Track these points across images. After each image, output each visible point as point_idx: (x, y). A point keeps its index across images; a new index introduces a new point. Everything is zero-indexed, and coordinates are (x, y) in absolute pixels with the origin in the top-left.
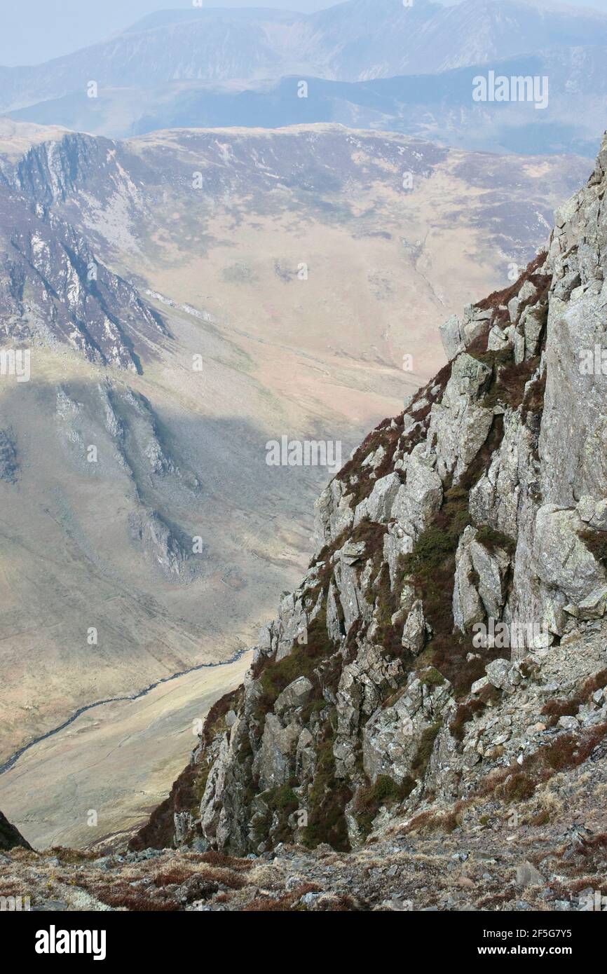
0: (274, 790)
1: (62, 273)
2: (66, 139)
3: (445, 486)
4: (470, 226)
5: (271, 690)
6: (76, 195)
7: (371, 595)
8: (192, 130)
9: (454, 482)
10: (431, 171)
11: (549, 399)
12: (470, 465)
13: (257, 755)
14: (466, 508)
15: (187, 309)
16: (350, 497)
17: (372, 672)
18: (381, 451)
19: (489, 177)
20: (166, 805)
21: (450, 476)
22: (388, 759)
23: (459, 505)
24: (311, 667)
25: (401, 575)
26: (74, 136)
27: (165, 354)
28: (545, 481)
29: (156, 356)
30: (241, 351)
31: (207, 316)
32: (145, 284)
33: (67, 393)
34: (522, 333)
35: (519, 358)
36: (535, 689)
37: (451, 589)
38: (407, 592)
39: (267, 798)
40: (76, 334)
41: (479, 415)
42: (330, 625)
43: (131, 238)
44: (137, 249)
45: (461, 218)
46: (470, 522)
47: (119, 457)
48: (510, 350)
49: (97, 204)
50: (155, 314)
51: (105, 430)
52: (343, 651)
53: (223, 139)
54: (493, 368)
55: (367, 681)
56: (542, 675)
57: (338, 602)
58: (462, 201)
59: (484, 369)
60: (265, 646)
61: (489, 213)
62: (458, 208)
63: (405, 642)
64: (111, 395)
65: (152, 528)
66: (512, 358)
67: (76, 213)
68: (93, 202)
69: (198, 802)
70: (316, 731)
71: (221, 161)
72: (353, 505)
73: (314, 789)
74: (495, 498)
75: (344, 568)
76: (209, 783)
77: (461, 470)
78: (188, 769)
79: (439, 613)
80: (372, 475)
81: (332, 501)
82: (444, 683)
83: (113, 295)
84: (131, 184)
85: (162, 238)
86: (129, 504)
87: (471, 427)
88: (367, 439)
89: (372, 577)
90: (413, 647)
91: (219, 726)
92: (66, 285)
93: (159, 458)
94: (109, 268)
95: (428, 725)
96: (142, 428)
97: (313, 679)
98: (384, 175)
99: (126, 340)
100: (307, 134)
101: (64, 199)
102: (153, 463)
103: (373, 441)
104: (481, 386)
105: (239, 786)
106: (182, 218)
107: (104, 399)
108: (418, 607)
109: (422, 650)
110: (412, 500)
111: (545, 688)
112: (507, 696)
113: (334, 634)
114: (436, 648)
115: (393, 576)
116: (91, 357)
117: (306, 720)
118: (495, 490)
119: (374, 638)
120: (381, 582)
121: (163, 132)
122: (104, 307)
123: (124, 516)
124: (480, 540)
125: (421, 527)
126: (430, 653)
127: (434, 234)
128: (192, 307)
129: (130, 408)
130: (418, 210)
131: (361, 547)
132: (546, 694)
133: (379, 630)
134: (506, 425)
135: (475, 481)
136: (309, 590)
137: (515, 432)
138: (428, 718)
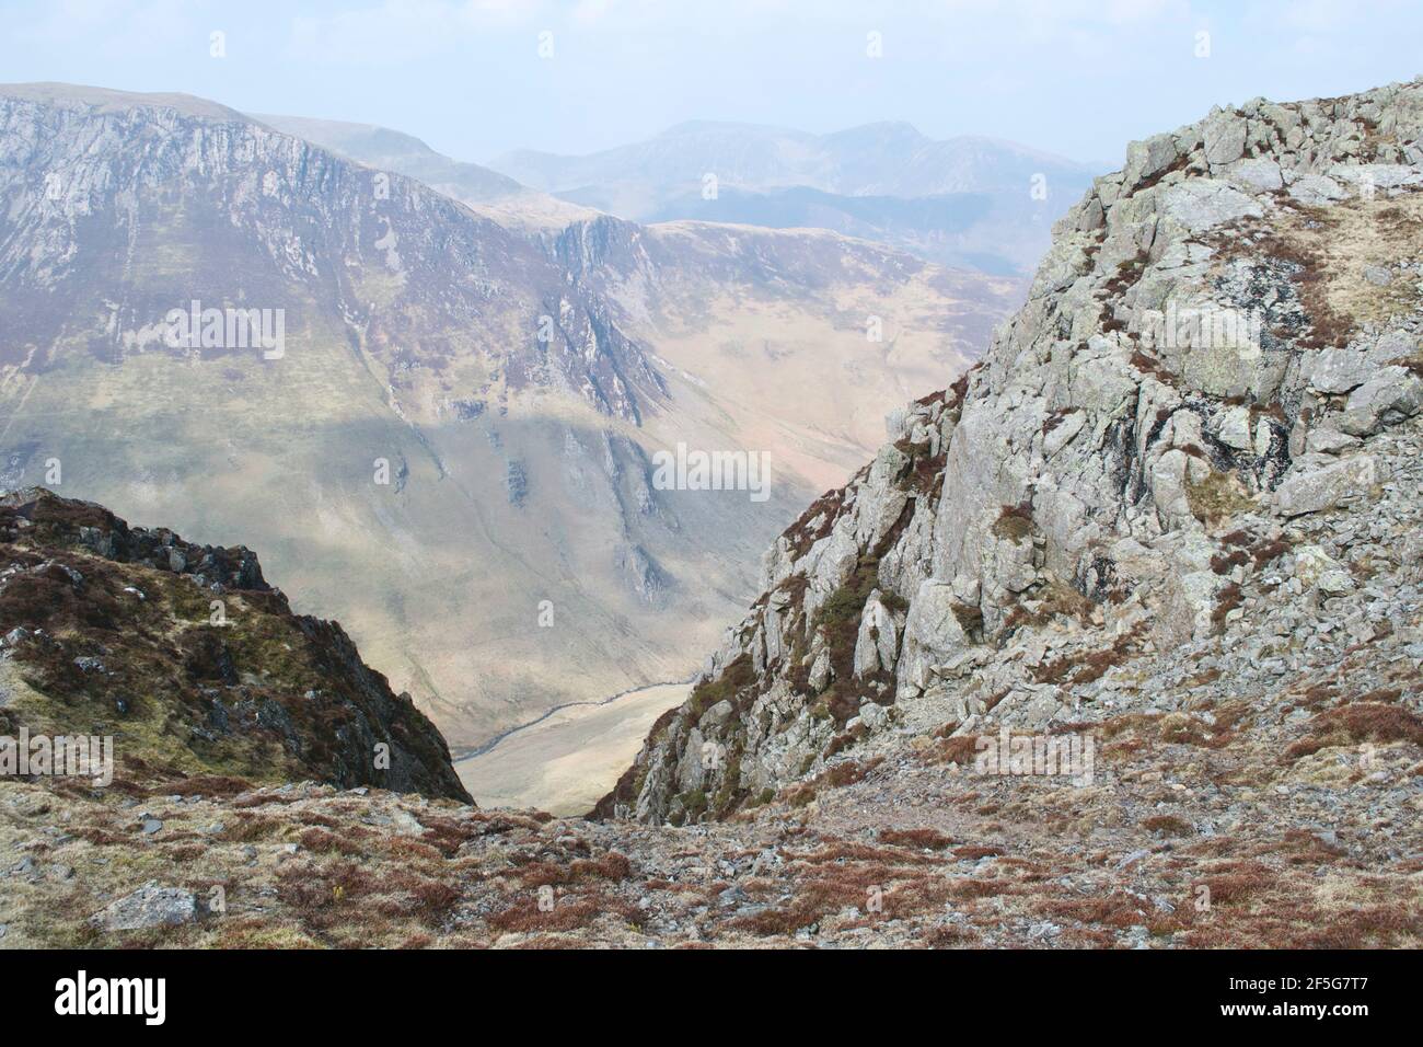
0: (690, 793)
1: (582, 333)
2: (600, 220)
3: (861, 553)
4: (937, 330)
5: (699, 708)
6: (602, 268)
7: (789, 638)
8: (707, 223)
9: (869, 551)
10: (908, 279)
11: (946, 490)
12: (883, 538)
13: (681, 762)
14: (875, 574)
15: (686, 376)
16: (792, 552)
17: (780, 703)
18: (823, 517)
19: (958, 290)
20: (609, 797)
21: (866, 545)
22: (774, 776)
23: (870, 571)
24: (735, 693)
25: (814, 627)
26: (606, 218)
27: (662, 412)
28: (936, 559)
29: (654, 412)
30: (727, 416)
31: (702, 383)
32: (652, 349)
33: (575, 436)
34: (939, 432)
35: (934, 453)
36: (897, 731)
37: (855, 641)
38: (818, 639)
39: (683, 798)
40: (588, 386)
41: (896, 497)
42: (755, 660)
43: (645, 310)
44: (649, 320)
45: (930, 323)
46: (878, 586)
47: (613, 495)
48: (928, 445)
49: (620, 278)
50: (658, 378)
51: (604, 471)
52: (761, 683)
53: (733, 233)
54: (912, 458)
55: (775, 710)
56: (905, 720)
57: (764, 641)
58: (931, 308)
59: (904, 458)
60: (707, 672)
61: (955, 320)
62: (927, 313)
63: (811, 681)
64: (612, 441)
65: (634, 560)
66: (929, 452)
67: (600, 284)
68: (616, 276)
69: (636, 798)
70: (730, 746)
71: (730, 252)
72: (794, 560)
73: (721, 796)
74: (900, 569)
75: (772, 613)
76: (647, 782)
77: (875, 541)
78: (632, 768)
79: (842, 660)
80: (813, 537)
81: (777, 554)
82: (828, 718)
83: (624, 357)
84: (650, 264)
85: (671, 313)
86: (617, 536)
87: (888, 506)
88: (813, 505)
89: (792, 623)
90: (817, 686)
91: (662, 735)
92: (585, 343)
93: (647, 500)
94: (623, 333)
95: (811, 752)
96: (635, 473)
97: (734, 703)
98: (867, 278)
99: (630, 396)
100: (805, 237)
101: (592, 271)
102: (641, 504)
103: (818, 507)
104: (899, 472)
105: (664, 786)
106: (691, 297)
107: (605, 444)
108: (826, 652)
109: (825, 690)
110: (832, 561)
111: (905, 732)
112: (874, 734)
113: (758, 668)
114: (836, 689)
115: (808, 624)
116: (599, 407)
117: (724, 737)
118: (901, 562)
119: (786, 675)
120: (799, 628)
121: (681, 223)
122: (615, 366)
123: (611, 546)
124: (884, 602)
125: (837, 585)
126: (831, 693)
127: (906, 334)
128: (690, 373)
129: (628, 455)
130: (893, 311)
131: (787, 596)
132: (905, 736)
133: (792, 668)
134: (917, 507)
135: (886, 552)
136: (747, 628)
137: (922, 513)
138: (812, 746)
